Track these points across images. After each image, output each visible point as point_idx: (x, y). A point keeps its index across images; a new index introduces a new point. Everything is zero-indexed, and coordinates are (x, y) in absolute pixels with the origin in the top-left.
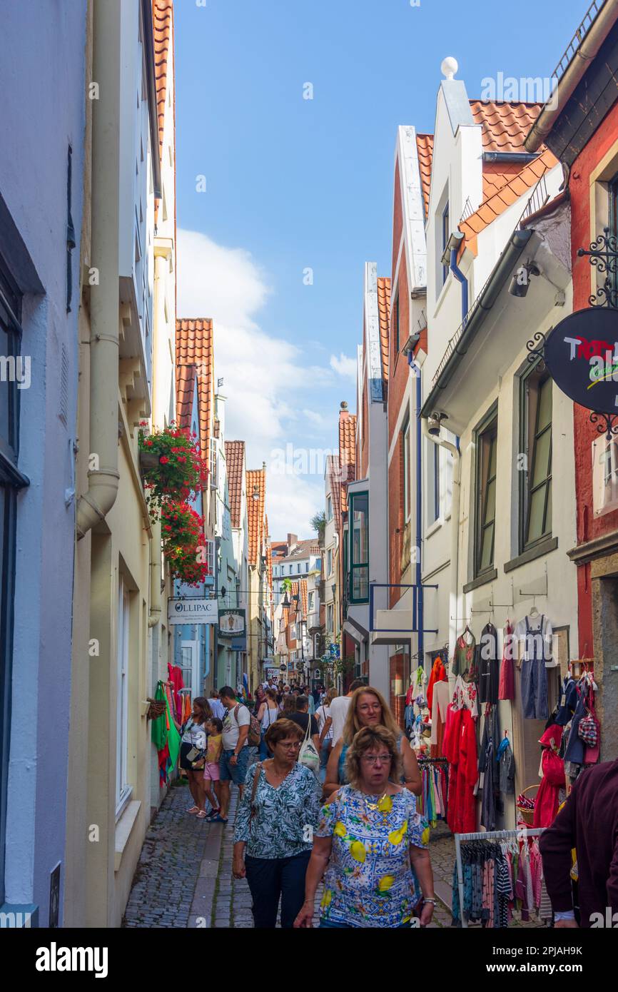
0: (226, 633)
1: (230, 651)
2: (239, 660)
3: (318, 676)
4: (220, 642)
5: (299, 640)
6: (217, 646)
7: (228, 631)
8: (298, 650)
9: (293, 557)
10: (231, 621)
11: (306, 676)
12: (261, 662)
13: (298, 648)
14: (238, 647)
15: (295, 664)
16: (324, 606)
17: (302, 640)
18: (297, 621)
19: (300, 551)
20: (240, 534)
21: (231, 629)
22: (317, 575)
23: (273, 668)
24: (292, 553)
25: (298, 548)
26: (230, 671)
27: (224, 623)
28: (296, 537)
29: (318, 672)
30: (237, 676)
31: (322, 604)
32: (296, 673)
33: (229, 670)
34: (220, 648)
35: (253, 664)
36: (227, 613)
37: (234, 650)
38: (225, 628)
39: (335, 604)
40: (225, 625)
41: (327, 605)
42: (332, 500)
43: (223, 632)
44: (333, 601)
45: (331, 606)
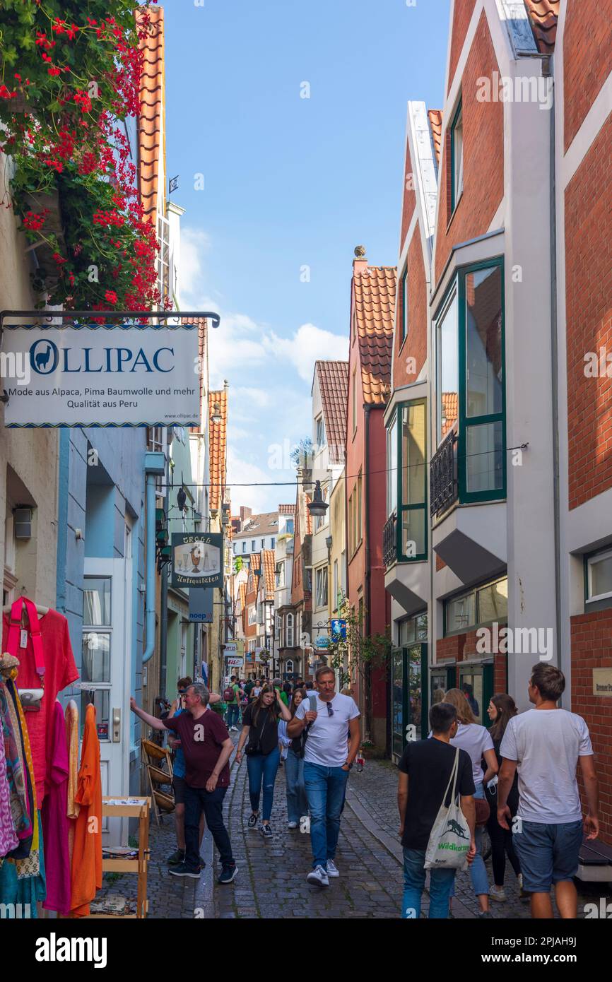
0: (185, 577)
1: (186, 623)
2: (198, 639)
3: (290, 668)
4: (170, 604)
5: (262, 624)
6: (166, 613)
7: (190, 574)
8: (259, 638)
9: (246, 533)
10: (196, 556)
11: (271, 668)
12: (222, 648)
13: (258, 634)
14: (199, 616)
15: (256, 654)
17: (265, 624)
18: (259, 601)
19: (254, 527)
20: (200, 444)
21: (196, 571)
22: (288, 540)
23: (237, 657)
24: (246, 529)
25: (252, 523)
26: (185, 657)
27: (182, 558)
28: (250, 510)
29: (290, 663)
30: (195, 664)
31: (306, 567)
32: (258, 665)
33: (183, 655)
34: (172, 615)
35: (212, 649)
36: (188, 539)
37: (191, 622)
38: (183, 569)
39: (330, 564)
40: (183, 562)
41: (315, 569)
42: (324, 420)
43: (181, 576)
44: (327, 560)
45: (324, 568)
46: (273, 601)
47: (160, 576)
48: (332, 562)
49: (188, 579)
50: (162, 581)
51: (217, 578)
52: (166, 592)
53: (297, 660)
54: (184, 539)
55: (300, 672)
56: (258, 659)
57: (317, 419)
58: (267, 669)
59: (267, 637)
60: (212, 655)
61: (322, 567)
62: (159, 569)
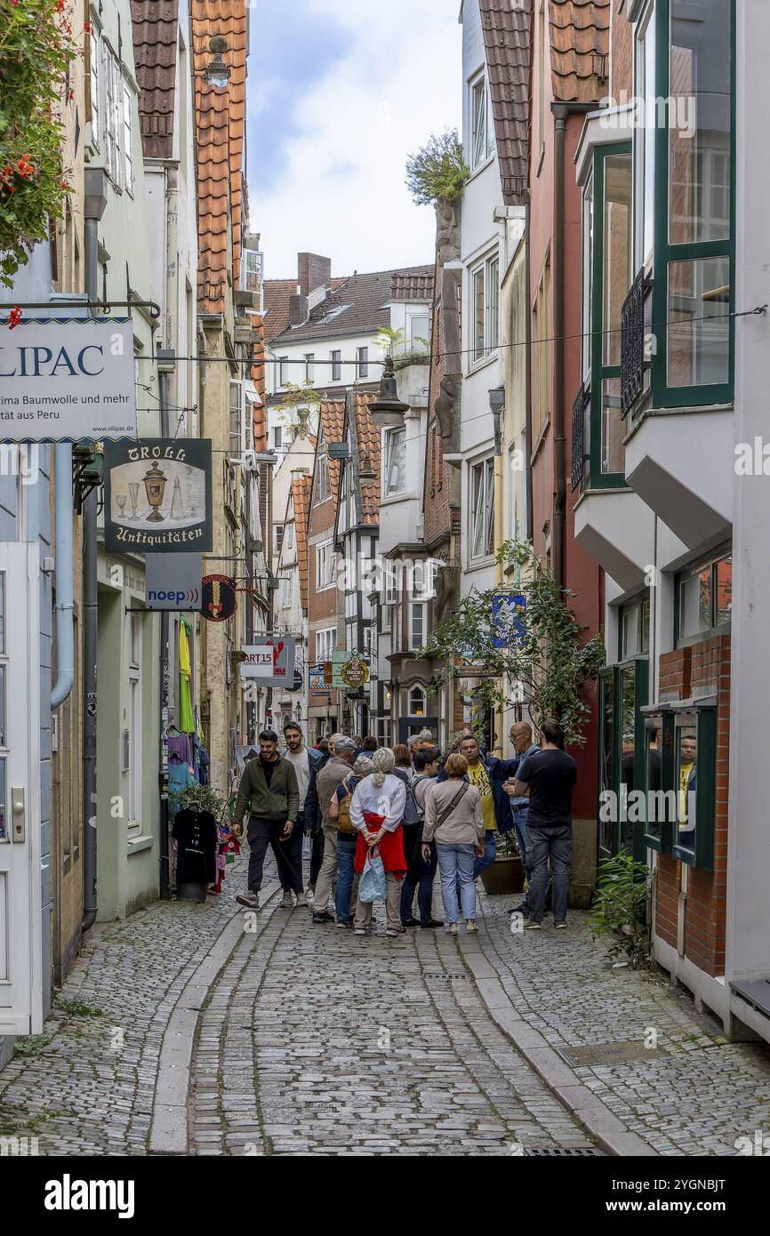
0: (133, 531)
1: (139, 611)
3: (417, 706)
4: (103, 572)
7: (143, 524)
8: (341, 626)
9: (315, 329)
10: (155, 485)
11: (373, 706)
13: (341, 616)
14: (170, 596)
15: (336, 669)
16: (456, 465)
19: (339, 311)
21: (156, 517)
25: (331, 301)
26: (139, 686)
27: (126, 492)
28: (326, 262)
29: (417, 694)
31: (446, 457)
32: (340, 697)
33: (135, 681)
34: (107, 596)
35: (209, 661)
36: (139, 452)
37: (151, 610)
38: (128, 513)
39: (500, 454)
40: (129, 499)
41: (468, 461)
42: (487, 87)
43: (125, 528)
44: (492, 444)
45: (488, 461)
46: (376, 528)
47: (80, 518)
48: (505, 449)
49: (139, 535)
50: (85, 524)
51: (199, 532)
52: (93, 547)
53: (435, 684)
54: (131, 451)
55: (443, 716)
56: (338, 683)
57: (473, 83)
58: (365, 708)
59: (363, 623)
60: (209, 678)
61: (484, 459)
62: (78, 503)
